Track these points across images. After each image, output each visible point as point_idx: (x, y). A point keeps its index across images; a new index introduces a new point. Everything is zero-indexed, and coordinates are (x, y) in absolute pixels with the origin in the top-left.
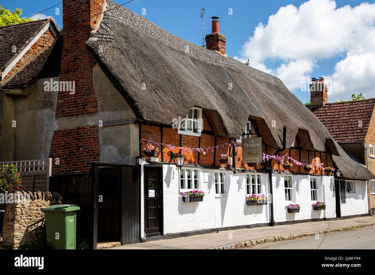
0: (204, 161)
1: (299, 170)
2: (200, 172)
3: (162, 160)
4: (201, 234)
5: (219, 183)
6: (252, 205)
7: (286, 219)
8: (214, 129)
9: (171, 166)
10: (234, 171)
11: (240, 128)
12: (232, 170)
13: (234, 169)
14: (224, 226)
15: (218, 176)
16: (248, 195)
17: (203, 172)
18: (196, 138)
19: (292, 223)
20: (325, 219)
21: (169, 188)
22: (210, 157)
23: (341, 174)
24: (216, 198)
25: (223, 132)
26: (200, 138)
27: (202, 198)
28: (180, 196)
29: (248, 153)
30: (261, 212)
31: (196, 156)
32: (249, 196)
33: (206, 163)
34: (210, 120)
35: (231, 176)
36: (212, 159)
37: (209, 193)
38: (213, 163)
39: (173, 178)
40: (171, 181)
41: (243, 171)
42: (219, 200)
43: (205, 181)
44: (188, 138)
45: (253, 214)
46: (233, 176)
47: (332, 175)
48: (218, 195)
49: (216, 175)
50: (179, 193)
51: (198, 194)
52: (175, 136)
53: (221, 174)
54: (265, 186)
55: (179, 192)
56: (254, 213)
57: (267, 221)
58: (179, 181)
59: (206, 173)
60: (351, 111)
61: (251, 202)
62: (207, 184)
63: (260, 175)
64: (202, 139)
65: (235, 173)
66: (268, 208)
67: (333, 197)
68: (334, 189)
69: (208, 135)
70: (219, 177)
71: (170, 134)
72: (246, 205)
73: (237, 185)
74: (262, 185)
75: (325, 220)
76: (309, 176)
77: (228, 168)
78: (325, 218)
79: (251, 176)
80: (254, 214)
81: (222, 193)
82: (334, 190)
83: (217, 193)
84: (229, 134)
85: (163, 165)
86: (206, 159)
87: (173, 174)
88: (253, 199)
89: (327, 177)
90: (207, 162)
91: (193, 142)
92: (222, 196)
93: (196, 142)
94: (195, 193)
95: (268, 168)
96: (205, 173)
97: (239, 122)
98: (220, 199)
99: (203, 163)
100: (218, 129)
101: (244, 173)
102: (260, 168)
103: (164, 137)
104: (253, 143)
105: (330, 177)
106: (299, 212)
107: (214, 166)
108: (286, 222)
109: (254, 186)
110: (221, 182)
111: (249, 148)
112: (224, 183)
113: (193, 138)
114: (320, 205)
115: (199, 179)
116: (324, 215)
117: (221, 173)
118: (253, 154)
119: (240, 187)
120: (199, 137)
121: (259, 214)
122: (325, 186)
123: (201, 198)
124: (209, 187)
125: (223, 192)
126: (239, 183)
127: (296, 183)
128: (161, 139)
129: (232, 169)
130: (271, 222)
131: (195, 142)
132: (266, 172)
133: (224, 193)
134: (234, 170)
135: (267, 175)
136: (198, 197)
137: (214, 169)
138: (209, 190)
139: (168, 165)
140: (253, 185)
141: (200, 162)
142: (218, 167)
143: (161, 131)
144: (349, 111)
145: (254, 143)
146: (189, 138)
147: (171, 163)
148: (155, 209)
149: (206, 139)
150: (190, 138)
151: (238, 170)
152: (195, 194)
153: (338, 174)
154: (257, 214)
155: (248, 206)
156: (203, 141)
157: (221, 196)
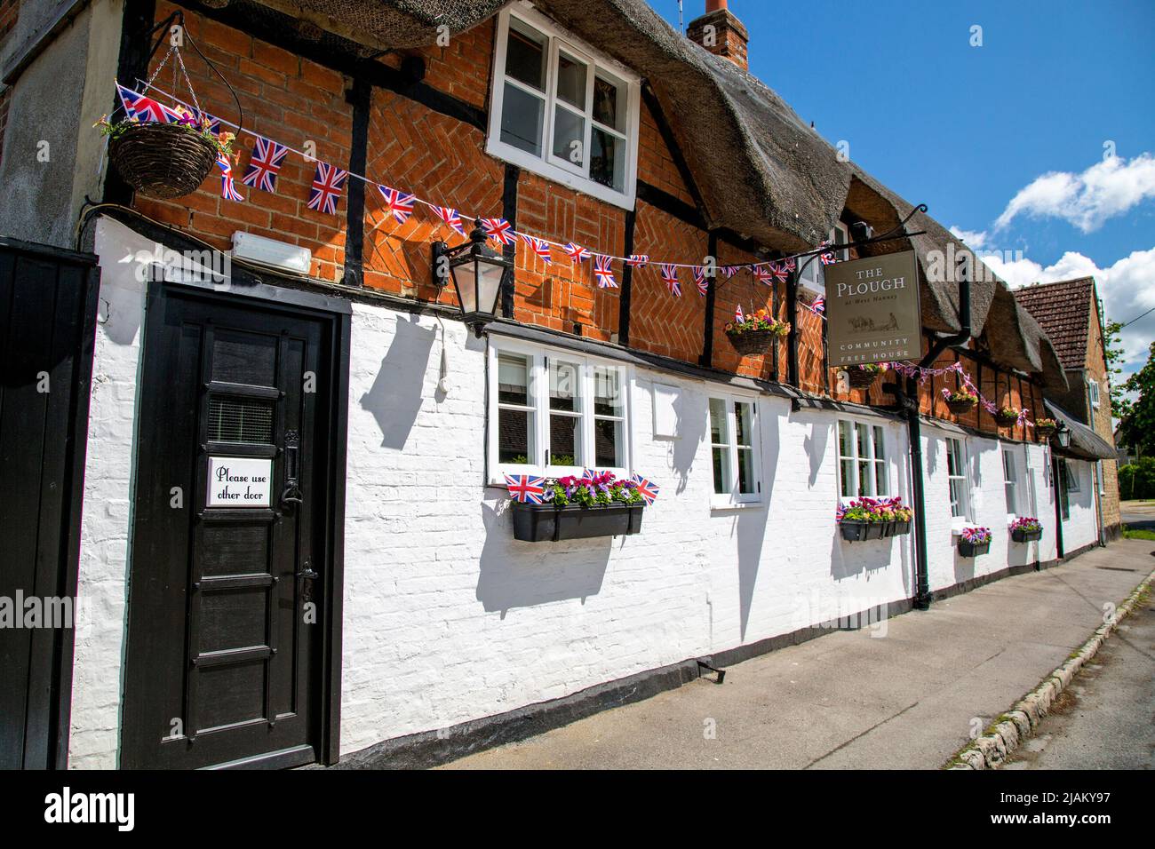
0: (653, 335)
1: (976, 422)
2: (633, 382)
3: (354, 277)
4: (628, 702)
5: (733, 446)
6: (865, 539)
7: (956, 576)
8: (702, 192)
9: (426, 321)
10: (794, 401)
11: (819, 207)
12: (786, 396)
13: (794, 391)
14: (752, 637)
15: (724, 416)
16: (846, 501)
17: (651, 387)
18: (611, 215)
19: (969, 587)
20: (1037, 566)
21: (404, 450)
22: (689, 320)
23: (1072, 442)
24: (715, 513)
25: (743, 200)
26: (631, 217)
27: (635, 517)
28: (492, 504)
29: (851, 321)
30: (886, 562)
31: (607, 302)
32: (852, 503)
33: (668, 345)
34: (682, 147)
35: (783, 421)
36: (695, 335)
37: (679, 491)
38: (700, 352)
39: (440, 395)
40: (420, 413)
41: (827, 405)
42: (728, 523)
43: (659, 432)
44: (560, 201)
45: (861, 572)
46: (790, 422)
47: (1045, 444)
48: (724, 501)
49: (716, 407)
50: (486, 486)
51: (609, 495)
52: (467, 161)
53: (738, 406)
54: (896, 467)
55: (481, 481)
56: (864, 569)
57: (907, 592)
58: (487, 417)
59: (662, 391)
60: (1035, 305)
61: (858, 526)
62: (670, 445)
63: (881, 428)
64: (641, 228)
65: (799, 409)
66: (909, 543)
67: (1051, 503)
68: (1051, 482)
69: (676, 220)
70: (732, 418)
71: (432, 144)
72: (839, 540)
73: (806, 460)
74: (889, 463)
75: (1038, 569)
76: (999, 442)
77: (768, 382)
78: (1038, 562)
79: (853, 426)
80: (867, 570)
81: (743, 489)
82: (1051, 486)
83: (719, 488)
84: (772, 207)
85: (357, 307)
86: (665, 327)
87: (443, 371)
88: (866, 516)
89: (1035, 446)
90: (672, 344)
91: (589, 228)
92: (743, 505)
93: (612, 235)
94: (585, 491)
95: (909, 405)
96: (657, 394)
97: (814, 184)
98: (733, 517)
99: (649, 343)
100: (721, 186)
101: (829, 414)
102: (881, 400)
103: (377, 144)
104: (875, 279)
105: (1043, 446)
106: (987, 552)
107: (706, 366)
108: (955, 585)
109: (863, 466)
110: (740, 442)
111: (857, 301)
112: (754, 447)
113: (592, 207)
114: (1030, 528)
115: (625, 418)
116: (1036, 555)
117: (739, 400)
118: (876, 325)
119: (815, 466)
120: (628, 212)
121: (882, 570)
122: (1035, 473)
123: (626, 517)
124: (682, 462)
125: (748, 487)
126: (813, 449)
127: (972, 459)
128: (349, 148)
129: (787, 390)
130: (919, 595)
131: (604, 230)
132: (902, 418)
133: (751, 491)
134: (795, 395)
135: (903, 429)
136: (605, 511)
137: (708, 378)
138: (679, 475)
139: (407, 316)
140: (860, 462)
141: (631, 336)
142: (724, 375)
143: (359, 101)
144: (1030, 306)
145: (881, 279)
146: (567, 201)
147: (429, 305)
148: (268, 589)
149: (666, 234)
150: (571, 202)
151: (810, 400)
152: (589, 495)
153: (1064, 441)
154: (876, 571)
155: (847, 542)
156: (647, 238)
157: (739, 506)
